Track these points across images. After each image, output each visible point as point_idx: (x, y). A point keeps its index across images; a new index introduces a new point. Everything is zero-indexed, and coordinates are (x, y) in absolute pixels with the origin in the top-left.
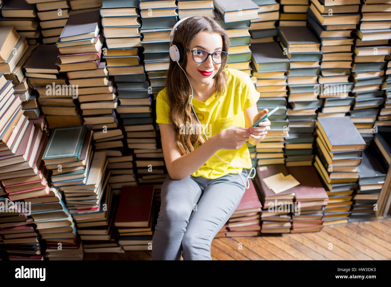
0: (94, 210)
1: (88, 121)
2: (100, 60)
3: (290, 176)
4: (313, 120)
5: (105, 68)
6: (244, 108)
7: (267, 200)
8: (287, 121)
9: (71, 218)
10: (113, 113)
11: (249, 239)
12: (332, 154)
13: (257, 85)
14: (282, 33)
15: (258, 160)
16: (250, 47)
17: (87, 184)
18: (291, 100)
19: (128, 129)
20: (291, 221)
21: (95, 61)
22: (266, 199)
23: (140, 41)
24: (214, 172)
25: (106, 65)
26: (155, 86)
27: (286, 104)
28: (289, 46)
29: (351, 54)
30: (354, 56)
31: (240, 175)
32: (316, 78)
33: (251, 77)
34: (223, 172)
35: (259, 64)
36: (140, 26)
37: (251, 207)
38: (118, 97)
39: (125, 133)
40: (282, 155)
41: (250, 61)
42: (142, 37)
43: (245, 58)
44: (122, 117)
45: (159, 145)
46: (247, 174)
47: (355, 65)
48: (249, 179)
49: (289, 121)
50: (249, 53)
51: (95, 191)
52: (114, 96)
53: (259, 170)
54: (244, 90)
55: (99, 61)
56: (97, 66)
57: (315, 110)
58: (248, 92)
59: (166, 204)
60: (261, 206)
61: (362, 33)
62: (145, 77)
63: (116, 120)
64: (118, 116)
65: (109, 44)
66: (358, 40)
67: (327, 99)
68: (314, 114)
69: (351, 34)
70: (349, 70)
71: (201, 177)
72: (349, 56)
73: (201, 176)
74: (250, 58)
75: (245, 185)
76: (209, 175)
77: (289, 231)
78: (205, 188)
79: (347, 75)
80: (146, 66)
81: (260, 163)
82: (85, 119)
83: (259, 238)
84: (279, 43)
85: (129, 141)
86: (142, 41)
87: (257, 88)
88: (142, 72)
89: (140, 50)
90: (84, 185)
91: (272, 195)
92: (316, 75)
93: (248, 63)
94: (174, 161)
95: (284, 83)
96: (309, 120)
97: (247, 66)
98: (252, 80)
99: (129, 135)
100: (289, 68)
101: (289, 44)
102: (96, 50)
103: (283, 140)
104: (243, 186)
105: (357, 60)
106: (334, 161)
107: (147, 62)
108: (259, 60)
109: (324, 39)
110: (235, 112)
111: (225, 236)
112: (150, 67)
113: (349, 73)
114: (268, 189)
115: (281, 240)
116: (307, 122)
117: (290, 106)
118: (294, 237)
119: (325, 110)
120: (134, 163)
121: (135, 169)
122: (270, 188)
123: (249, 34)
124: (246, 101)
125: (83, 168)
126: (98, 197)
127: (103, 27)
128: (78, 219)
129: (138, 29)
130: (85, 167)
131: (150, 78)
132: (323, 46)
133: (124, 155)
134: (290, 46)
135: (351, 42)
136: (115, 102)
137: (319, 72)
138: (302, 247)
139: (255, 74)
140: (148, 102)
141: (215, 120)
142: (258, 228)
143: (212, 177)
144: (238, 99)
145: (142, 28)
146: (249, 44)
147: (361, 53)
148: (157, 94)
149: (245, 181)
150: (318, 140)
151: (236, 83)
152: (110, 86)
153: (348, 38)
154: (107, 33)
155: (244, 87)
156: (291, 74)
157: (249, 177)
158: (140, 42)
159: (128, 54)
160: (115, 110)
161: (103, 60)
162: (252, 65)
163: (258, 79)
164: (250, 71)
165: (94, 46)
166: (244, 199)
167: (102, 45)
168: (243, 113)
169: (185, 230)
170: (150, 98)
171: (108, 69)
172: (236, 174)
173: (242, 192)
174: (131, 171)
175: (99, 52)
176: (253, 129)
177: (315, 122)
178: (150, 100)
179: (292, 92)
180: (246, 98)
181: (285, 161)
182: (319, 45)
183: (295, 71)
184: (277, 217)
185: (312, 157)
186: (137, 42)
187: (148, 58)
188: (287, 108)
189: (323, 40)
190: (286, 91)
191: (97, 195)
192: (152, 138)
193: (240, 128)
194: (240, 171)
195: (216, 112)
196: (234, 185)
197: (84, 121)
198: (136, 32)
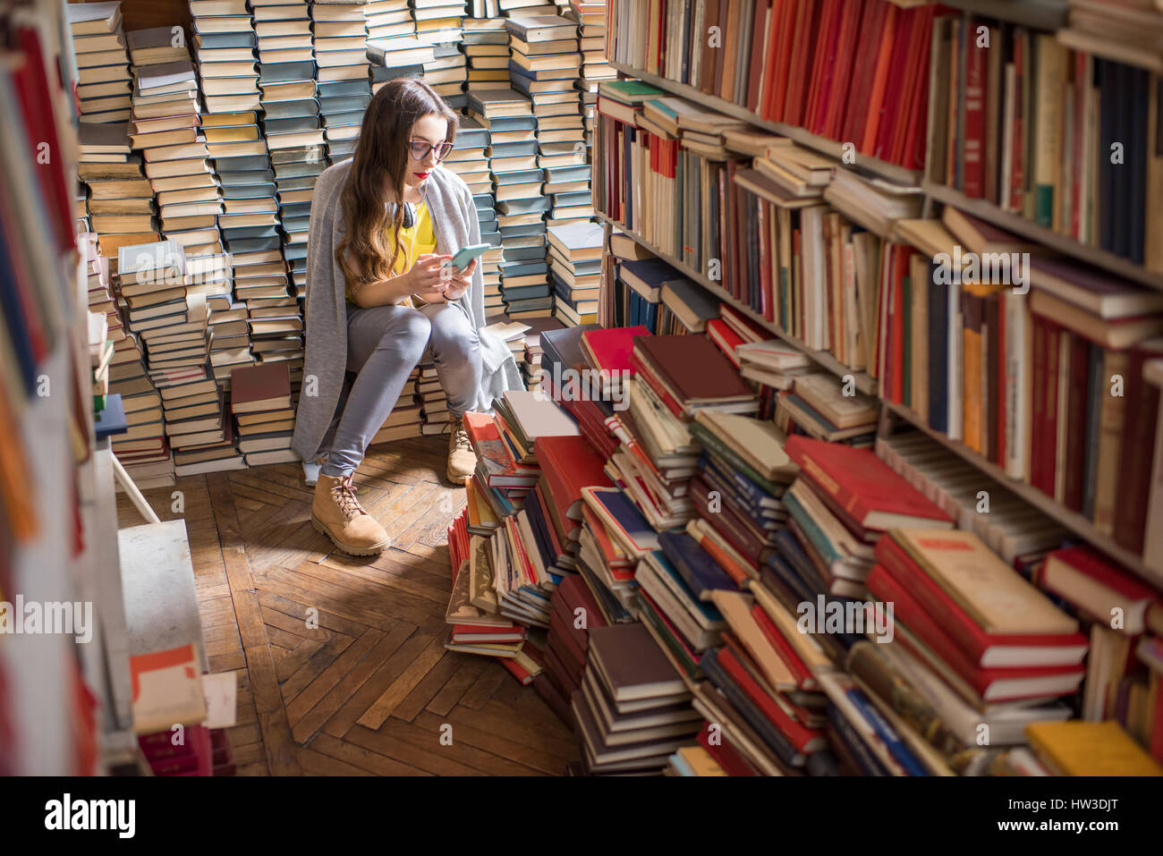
3: (516, 323)
4: (541, 234)
5: (204, 145)
8: (499, 233)
10: (215, 225)
18: (499, 199)
21: (192, 128)
25: (206, 139)
26: (282, 177)
27: (494, 205)
28: (484, 107)
29: (581, 118)
30: (584, 120)
32: (534, 159)
36: (258, 77)
38: (222, 197)
40: (499, 301)
42: (261, 93)
44: (227, 236)
56: (195, 138)
57: (540, 216)
61: (587, 82)
62: (268, 161)
63: (220, 240)
64: (222, 233)
65: (210, 105)
66: (585, 94)
67: (557, 195)
68: (541, 222)
69: (574, 85)
70: (582, 145)
72: (576, 122)
80: (269, 141)
82: (169, 237)
86: (261, 101)
88: (263, 152)
89: (260, 114)
92: (533, 154)
95: (485, 168)
96: (534, 233)
100: (489, 143)
101: (485, 104)
102: (195, 110)
103: (496, 270)
105: (590, 127)
107: (270, 133)
109: (535, 95)
112: (275, 143)
116: (531, 238)
117: (499, 208)
119: (557, 215)
127: (202, 79)
129: (254, 81)
131: (275, 163)
132: (536, 106)
134: (487, 107)
135: (576, 97)
137: (537, 150)
140: (273, 206)
145: (261, 80)
153: (571, 91)
154: (208, 89)
156: (494, 153)
158: (259, 102)
159: (241, 122)
161: (200, 132)
165: (192, 104)
167: (201, 106)
170: (275, 198)
171: (208, 146)
177: (545, 237)
178: (276, 203)
179: (501, 183)
181: (506, 310)
182: (530, 103)
183: (500, 149)
185: (550, 300)
186: (253, 103)
187: (272, 129)
188: (496, 211)
190: (491, 182)
198: (250, 86)
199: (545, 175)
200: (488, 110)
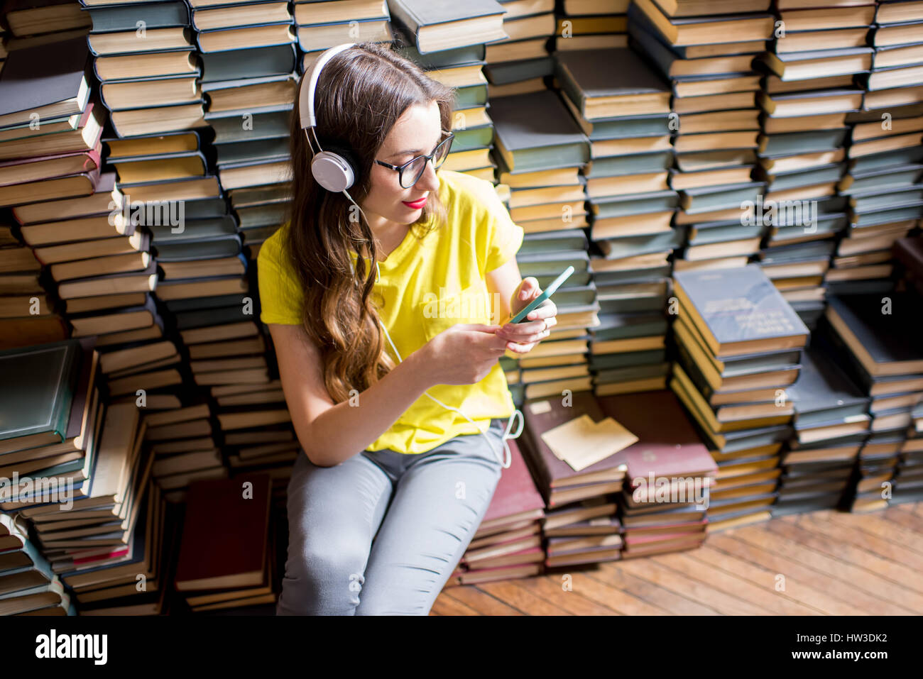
0: (120, 558)
1: (83, 327)
2: (99, 169)
3: (610, 422)
4: (662, 280)
5: (115, 188)
6: (486, 270)
7: (557, 488)
8: (592, 286)
9: (60, 583)
10: (146, 301)
11: (519, 585)
12: (720, 365)
13: (512, 205)
14: (565, 68)
15: (526, 386)
16: (488, 111)
17: (93, 495)
18: (597, 235)
19: (191, 337)
20: (621, 531)
21: (86, 173)
22: (553, 485)
23: (203, 114)
24: (420, 434)
25: (118, 179)
26: (252, 225)
27: (588, 247)
28: (584, 103)
29: (755, 113)
30: (763, 117)
31: (486, 436)
32: (663, 177)
33: (495, 185)
34: (441, 432)
35: (515, 151)
36: (199, 75)
37: (519, 508)
38: (157, 259)
39: (183, 348)
40: (583, 370)
41: (492, 147)
42: (206, 102)
43: (476, 139)
44: (172, 308)
45: (273, 372)
46: (503, 430)
47: (767, 139)
48: (508, 441)
49: (598, 287)
50: (488, 125)
51: (115, 511)
52: (146, 259)
53: (530, 412)
54: (483, 224)
55: (97, 173)
56: (93, 187)
57: (664, 256)
58: (493, 229)
59: (301, 540)
60: (542, 505)
61: (782, 61)
62: (223, 204)
63: (158, 319)
64: (163, 307)
65: (119, 125)
66: (772, 79)
67: (696, 227)
68: (664, 263)
69: (753, 64)
70: (752, 153)
71: (388, 452)
72: (750, 119)
73: (388, 450)
74: (489, 138)
75: (500, 458)
76: (408, 443)
77: (616, 555)
78: (400, 475)
79: (745, 164)
80: (223, 176)
81: (531, 393)
82: (75, 323)
83: (543, 580)
84: (558, 92)
85: (195, 367)
86: (206, 114)
87: (513, 211)
88: (215, 193)
89: (204, 135)
90: (86, 498)
91: (567, 474)
92: (662, 169)
93: (486, 153)
94: (316, 420)
95: (579, 195)
96: (651, 279)
97: (483, 158)
98: (499, 192)
99: (195, 352)
100: (588, 158)
101: (585, 99)
102: (85, 144)
103: (584, 333)
104: (496, 463)
105: (771, 128)
106: (726, 380)
107: (224, 165)
108: (512, 141)
109: (679, 81)
110: (465, 282)
111: (457, 582)
112: (233, 180)
113: (753, 159)
114: (556, 459)
115: (597, 580)
116: (646, 286)
117: (597, 249)
118: (631, 567)
119: (693, 254)
120: (213, 421)
121: (218, 435)
122: (561, 457)
123: (482, 79)
124: (491, 252)
125: (78, 455)
126: (124, 526)
127: (100, 83)
128: (77, 585)
129: (193, 83)
130: (83, 452)
131: (237, 206)
132: (679, 98)
133: (187, 403)
134: (588, 102)
135: (755, 83)
136: (149, 275)
137: (671, 163)
138: (654, 593)
139: (504, 176)
140: (237, 266)
141: (414, 305)
142: (539, 556)
143: (416, 449)
144: (469, 250)
145: (205, 79)
146: (484, 104)
147: (782, 111)
148: (261, 244)
149: (499, 449)
150: (678, 326)
151: (460, 208)
152: (133, 235)
153: (745, 74)
154: (113, 99)
155: (481, 217)
156: (594, 172)
157: (507, 436)
158: (204, 116)
159: (176, 150)
160: (153, 294)
161: (107, 168)
162: (496, 155)
163: (514, 190)
164: (490, 172)
165: (80, 135)
166: (500, 492)
167: (102, 128)
168: (484, 283)
169: (357, 601)
170: (241, 257)
171: (124, 190)
172: (476, 435)
173: (492, 479)
174: (209, 443)
175: (93, 150)
176: (514, 330)
177: (666, 285)
178: (243, 263)
179: (601, 214)
180: (491, 243)
181: (592, 383)
182: (667, 95)
183: (606, 165)
184: (584, 525)
185: (665, 367)
186: (195, 116)
187: (227, 156)
188: (590, 254)
189: (677, 83)
190: (585, 212)
191: (121, 521)
192: (256, 355)
193: (481, 328)
194: (484, 427)
195: (414, 286)
196: (472, 463)
197: (71, 328)
198: (190, 91)
199: (681, 200)
200: (589, 106)
